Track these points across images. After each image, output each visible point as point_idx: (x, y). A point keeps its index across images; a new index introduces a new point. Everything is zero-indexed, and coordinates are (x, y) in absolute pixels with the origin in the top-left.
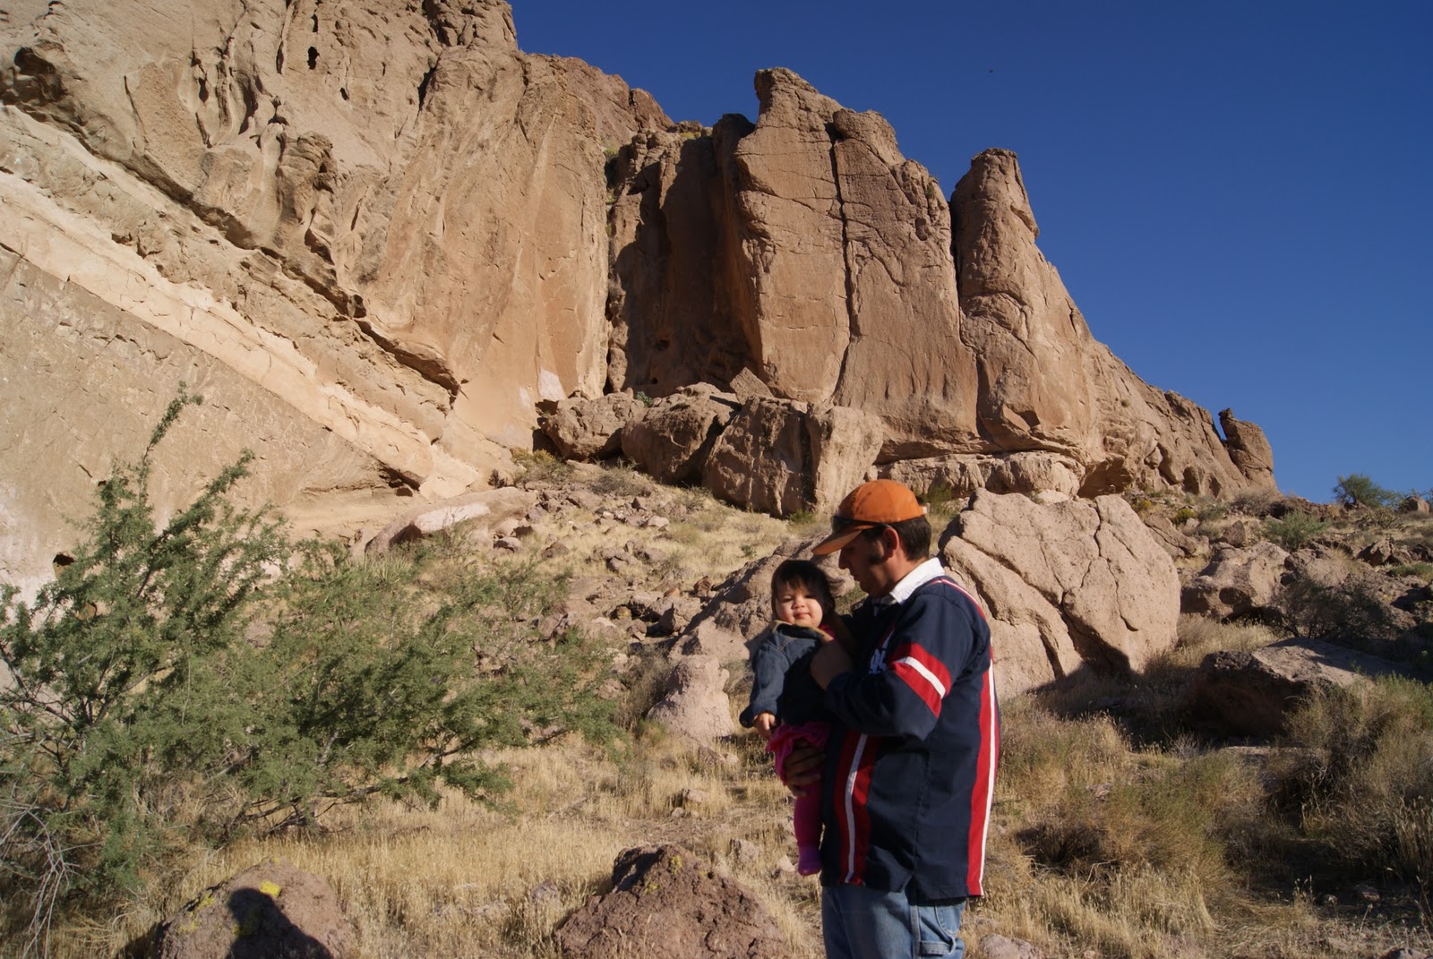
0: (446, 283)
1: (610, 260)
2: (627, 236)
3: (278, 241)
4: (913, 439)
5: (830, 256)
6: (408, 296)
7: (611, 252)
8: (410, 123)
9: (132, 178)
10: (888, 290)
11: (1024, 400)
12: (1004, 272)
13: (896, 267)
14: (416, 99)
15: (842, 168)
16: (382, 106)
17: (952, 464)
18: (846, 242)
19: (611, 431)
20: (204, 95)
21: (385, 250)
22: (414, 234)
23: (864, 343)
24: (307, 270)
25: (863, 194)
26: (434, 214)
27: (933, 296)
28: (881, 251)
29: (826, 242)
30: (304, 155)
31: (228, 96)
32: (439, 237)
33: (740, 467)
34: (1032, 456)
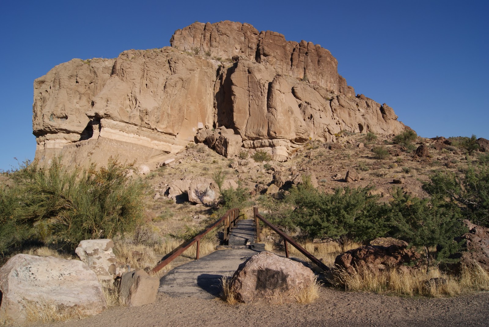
0: (172, 119)
1: (214, 96)
2: (217, 90)
3: (141, 124)
4: (257, 136)
5: (246, 99)
6: (166, 122)
7: (214, 94)
8: (162, 95)
9: (121, 122)
10: (255, 106)
11: (274, 130)
12: (273, 104)
13: (257, 102)
14: (163, 90)
15: (249, 81)
16: (158, 93)
17: (263, 141)
18: (249, 96)
19: (205, 138)
20: (130, 101)
21: (160, 117)
22: (165, 113)
23: (251, 117)
24: (146, 127)
25: (252, 86)
26: (168, 109)
27: (262, 108)
28: (255, 98)
29: (246, 96)
30: (143, 112)
31: (133, 101)
32: (169, 112)
33: (219, 147)
34: (276, 140)
